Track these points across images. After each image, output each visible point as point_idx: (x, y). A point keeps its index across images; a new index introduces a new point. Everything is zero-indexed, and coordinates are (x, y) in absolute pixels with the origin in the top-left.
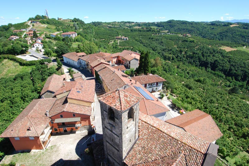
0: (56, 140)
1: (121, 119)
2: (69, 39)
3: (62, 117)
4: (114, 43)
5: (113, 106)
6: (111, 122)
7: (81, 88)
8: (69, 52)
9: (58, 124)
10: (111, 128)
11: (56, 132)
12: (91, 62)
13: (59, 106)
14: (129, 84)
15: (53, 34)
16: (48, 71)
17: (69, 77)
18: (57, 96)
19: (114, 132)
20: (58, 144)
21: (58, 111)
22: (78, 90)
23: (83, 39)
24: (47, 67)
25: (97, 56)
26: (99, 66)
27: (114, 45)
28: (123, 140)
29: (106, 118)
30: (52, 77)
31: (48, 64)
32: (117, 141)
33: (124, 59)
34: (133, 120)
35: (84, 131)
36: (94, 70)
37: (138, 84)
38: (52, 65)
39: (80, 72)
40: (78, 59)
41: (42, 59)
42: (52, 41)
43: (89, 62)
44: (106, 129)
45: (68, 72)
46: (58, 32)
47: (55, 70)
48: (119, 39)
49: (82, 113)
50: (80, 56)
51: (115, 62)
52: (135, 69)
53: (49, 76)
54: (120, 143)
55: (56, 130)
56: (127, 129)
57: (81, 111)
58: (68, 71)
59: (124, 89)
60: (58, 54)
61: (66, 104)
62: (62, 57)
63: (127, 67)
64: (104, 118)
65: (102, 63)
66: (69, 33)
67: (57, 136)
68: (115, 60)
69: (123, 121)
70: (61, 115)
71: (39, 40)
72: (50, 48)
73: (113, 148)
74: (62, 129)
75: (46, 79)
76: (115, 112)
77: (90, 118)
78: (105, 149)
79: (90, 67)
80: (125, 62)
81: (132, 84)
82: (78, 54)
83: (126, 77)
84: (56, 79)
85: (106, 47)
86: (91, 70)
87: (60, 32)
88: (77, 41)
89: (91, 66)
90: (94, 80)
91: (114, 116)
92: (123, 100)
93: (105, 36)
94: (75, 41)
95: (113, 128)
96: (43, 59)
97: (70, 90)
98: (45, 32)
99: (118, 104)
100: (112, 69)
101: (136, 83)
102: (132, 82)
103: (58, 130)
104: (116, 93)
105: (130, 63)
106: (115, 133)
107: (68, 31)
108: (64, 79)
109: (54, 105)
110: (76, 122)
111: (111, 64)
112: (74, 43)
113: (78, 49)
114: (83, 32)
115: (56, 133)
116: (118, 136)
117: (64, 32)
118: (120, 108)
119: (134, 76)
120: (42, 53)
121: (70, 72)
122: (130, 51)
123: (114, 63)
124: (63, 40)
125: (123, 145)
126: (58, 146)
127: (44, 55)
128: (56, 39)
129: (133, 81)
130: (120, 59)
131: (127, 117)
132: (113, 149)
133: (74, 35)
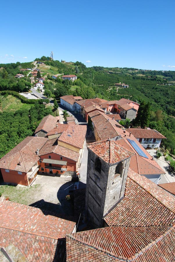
0: (41, 179)
1: (107, 172)
2: (68, 82)
3: (50, 158)
4: (113, 90)
5: (101, 156)
6: (97, 173)
7: (72, 132)
8: (67, 95)
9: (46, 164)
10: (96, 179)
11: (43, 171)
12: (86, 107)
13: (49, 147)
14: (122, 136)
15: (54, 76)
16: (45, 111)
17: (62, 119)
18: (49, 137)
19: (98, 184)
20: (42, 184)
21: (47, 151)
22: (69, 134)
23: (82, 83)
24: (45, 107)
25: (94, 102)
26: (94, 112)
27: (112, 92)
28: (106, 196)
29: (92, 168)
30: (47, 118)
31: (46, 104)
32: (100, 194)
33: (121, 108)
34: (121, 177)
35: (69, 176)
36: (88, 116)
37: (132, 137)
38: (50, 106)
39: (73, 116)
40: (74, 103)
41: (41, 98)
42: (53, 82)
43: (84, 106)
44: (90, 179)
45: (62, 115)
46: (60, 75)
47: (51, 111)
48: (119, 86)
49: (69, 157)
50: (77, 100)
51: (110, 110)
52: (132, 120)
53: (45, 116)
54: (102, 197)
55: (43, 170)
56: (113, 184)
57: (69, 155)
58: (63, 113)
59: (116, 140)
60: (56, 96)
61: (56, 146)
62: (60, 99)
63: (123, 117)
64: (90, 168)
65: (96, 109)
66: (69, 76)
67: (42, 176)
68: (110, 108)
69: (109, 174)
70: (50, 156)
71: (41, 80)
72: (50, 89)
73: (94, 201)
74: (48, 170)
75: (41, 118)
76: (102, 163)
77: (76, 165)
78: (86, 200)
79: (84, 112)
80: (121, 111)
81: (125, 136)
82: (74, 97)
83: (120, 127)
84: (50, 119)
85: (104, 93)
86: (85, 115)
87: (61, 74)
88: (76, 85)
89: (85, 111)
90: (86, 126)
91: (101, 167)
92: (112, 152)
93: (104, 82)
94: (73, 85)
95: (98, 180)
96: (43, 99)
97: (61, 133)
98: (47, 74)
99: (106, 156)
100: (106, 117)
101: (130, 136)
102: (125, 134)
103: (45, 170)
104: (107, 144)
105: (126, 113)
106: (99, 186)
107: (69, 74)
108: (58, 121)
109: (45, 144)
110: (62, 165)
111: (106, 111)
112: (72, 86)
113: (76, 93)
114: (83, 76)
115: (43, 172)
116: (102, 190)
117: (65, 75)
118: (108, 160)
119: (129, 127)
120: (43, 93)
121: (65, 115)
122: (128, 100)
123: (109, 111)
124: (63, 82)
125: (105, 201)
126: (42, 186)
127: (44, 95)
128: (57, 80)
129: (127, 133)
130: (117, 107)
131: (114, 171)
132: (95, 203)
133: (74, 78)
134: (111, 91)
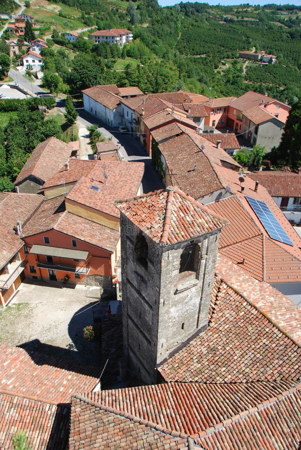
0: (30, 292)
2: (109, 50)
3: (47, 242)
4: (232, 69)
7: (103, 178)
8: (99, 84)
9: (38, 257)
11: (33, 274)
12: (148, 116)
13: (46, 217)
14: (235, 189)
15: (71, 33)
16: (43, 129)
17: (86, 149)
18: (47, 193)
20: (33, 303)
21: (39, 226)
22: (95, 184)
23: (147, 50)
24: (43, 118)
25: (170, 100)
26: (166, 127)
27: (231, 76)
30: (46, 144)
31: (45, 111)
33: (243, 119)
35: (95, 288)
36: (151, 139)
38: (55, 114)
39: (115, 141)
40: (118, 105)
41: (35, 96)
42: (67, 52)
43: (144, 113)
45: (87, 137)
46: (86, 29)
47: (59, 129)
48: (248, 57)
50: (127, 97)
51: (216, 123)
52: (269, 151)
53: (42, 140)
55: (33, 271)
57: (93, 236)
58: (88, 133)
60: (71, 87)
61: (60, 214)
62: (81, 97)
65: (174, 121)
66: (112, 32)
67: (33, 286)
68: (216, 117)
70: (48, 239)
71: (35, 47)
72: (58, 70)
74: (46, 272)
75: (34, 148)
77: (110, 259)
79: (142, 128)
80: (244, 126)
81: (243, 189)
82: (121, 89)
83: (234, 167)
84: (53, 149)
85: (207, 78)
86: (144, 136)
87: (90, 29)
88: (129, 56)
89: (146, 126)
90: (143, 164)
93: (209, 47)
94: (123, 56)
96: (39, 96)
97: (74, 182)
98: (52, 27)
100: (200, 140)
103: (38, 271)
104: (161, 198)
105: (256, 131)
107: (110, 28)
108: (74, 153)
109: (36, 211)
110: (77, 261)
111: (201, 126)
112: (120, 61)
113: (124, 78)
114: (150, 31)
115: (34, 277)
117: (99, 29)
119: (261, 169)
120: (39, 82)
121: (93, 137)
123: (213, 124)
124: (95, 49)
126: (32, 306)
127: (41, 86)
128: (78, 46)
129: (250, 183)
130: (233, 116)
133: (124, 37)
134: (228, 71)
